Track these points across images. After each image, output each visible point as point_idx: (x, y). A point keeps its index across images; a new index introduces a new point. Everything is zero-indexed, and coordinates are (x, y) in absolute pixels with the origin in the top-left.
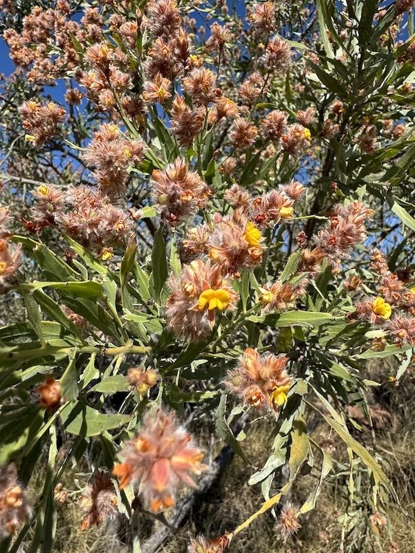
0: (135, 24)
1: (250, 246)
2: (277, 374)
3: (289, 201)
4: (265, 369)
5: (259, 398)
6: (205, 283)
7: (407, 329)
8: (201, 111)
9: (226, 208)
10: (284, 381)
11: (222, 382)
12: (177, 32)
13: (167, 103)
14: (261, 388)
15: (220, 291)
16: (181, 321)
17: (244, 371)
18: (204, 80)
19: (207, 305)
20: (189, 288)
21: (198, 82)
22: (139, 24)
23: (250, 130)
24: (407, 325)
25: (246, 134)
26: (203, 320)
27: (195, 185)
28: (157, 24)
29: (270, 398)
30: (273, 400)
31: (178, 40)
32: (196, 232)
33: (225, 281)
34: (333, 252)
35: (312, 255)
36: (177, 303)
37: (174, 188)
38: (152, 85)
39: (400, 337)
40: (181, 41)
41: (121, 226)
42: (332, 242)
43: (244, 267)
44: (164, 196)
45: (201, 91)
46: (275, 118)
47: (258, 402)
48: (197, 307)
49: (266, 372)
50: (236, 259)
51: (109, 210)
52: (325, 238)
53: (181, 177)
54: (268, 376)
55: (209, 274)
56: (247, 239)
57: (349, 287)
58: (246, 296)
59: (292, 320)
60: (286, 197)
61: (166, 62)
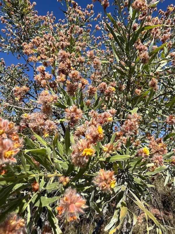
0: (53, 58)
1: (99, 134)
2: (111, 177)
3: (111, 115)
4: (107, 175)
5: (105, 185)
6: (85, 147)
7: (158, 160)
8: (76, 84)
9: (89, 119)
10: (113, 180)
11: (92, 181)
12: (67, 60)
13: (64, 82)
14: (106, 183)
15: (90, 149)
16: (77, 160)
17: (100, 177)
18: (75, 74)
19: (86, 154)
20: (80, 148)
21: (73, 74)
22: (54, 59)
23: (94, 89)
24: (158, 158)
25: (93, 91)
26: (84, 159)
27: (80, 113)
28: (60, 58)
29: (109, 186)
30: (110, 187)
31: (67, 63)
32: (79, 128)
33: (91, 146)
34: (127, 132)
35: (119, 133)
36: (76, 153)
37: (73, 115)
38: (59, 77)
39: (156, 163)
40: (68, 63)
41: (53, 127)
42: (126, 129)
43: (98, 141)
44: (69, 117)
45: (75, 77)
46: (103, 85)
47: (105, 187)
48: (83, 154)
49: (107, 176)
50: (95, 138)
51: (49, 122)
52: (124, 127)
53: (75, 111)
54: (108, 178)
55: (86, 144)
56: (98, 132)
57: (136, 145)
58: (99, 151)
59: (116, 159)
60: (110, 114)
61: (64, 70)
